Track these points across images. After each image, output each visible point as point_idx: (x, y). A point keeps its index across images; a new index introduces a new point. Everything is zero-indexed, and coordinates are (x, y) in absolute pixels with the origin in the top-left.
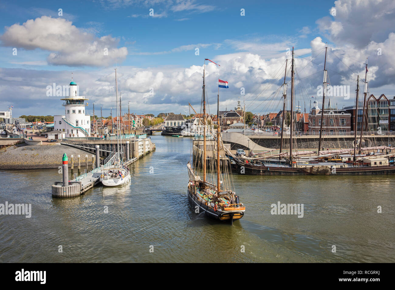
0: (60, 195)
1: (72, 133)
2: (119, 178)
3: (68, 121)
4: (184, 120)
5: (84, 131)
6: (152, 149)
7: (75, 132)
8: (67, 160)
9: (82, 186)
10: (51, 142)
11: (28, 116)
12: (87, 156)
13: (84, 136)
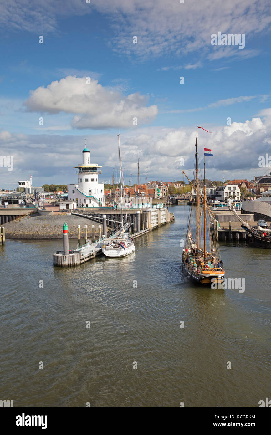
0: (60, 263)
1: (85, 203)
2: (121, 249)
3: (81, 190)
4: (213, 187)
5: (97, 200)
6: (169, 220)
7: (88, 201)
8: (67, 230)
9: (83, 255)
10: (63, 212)
11: (49, 185)
12: (93, 226)
13: (96, 205)
